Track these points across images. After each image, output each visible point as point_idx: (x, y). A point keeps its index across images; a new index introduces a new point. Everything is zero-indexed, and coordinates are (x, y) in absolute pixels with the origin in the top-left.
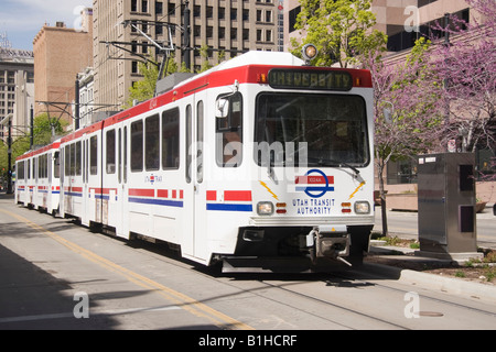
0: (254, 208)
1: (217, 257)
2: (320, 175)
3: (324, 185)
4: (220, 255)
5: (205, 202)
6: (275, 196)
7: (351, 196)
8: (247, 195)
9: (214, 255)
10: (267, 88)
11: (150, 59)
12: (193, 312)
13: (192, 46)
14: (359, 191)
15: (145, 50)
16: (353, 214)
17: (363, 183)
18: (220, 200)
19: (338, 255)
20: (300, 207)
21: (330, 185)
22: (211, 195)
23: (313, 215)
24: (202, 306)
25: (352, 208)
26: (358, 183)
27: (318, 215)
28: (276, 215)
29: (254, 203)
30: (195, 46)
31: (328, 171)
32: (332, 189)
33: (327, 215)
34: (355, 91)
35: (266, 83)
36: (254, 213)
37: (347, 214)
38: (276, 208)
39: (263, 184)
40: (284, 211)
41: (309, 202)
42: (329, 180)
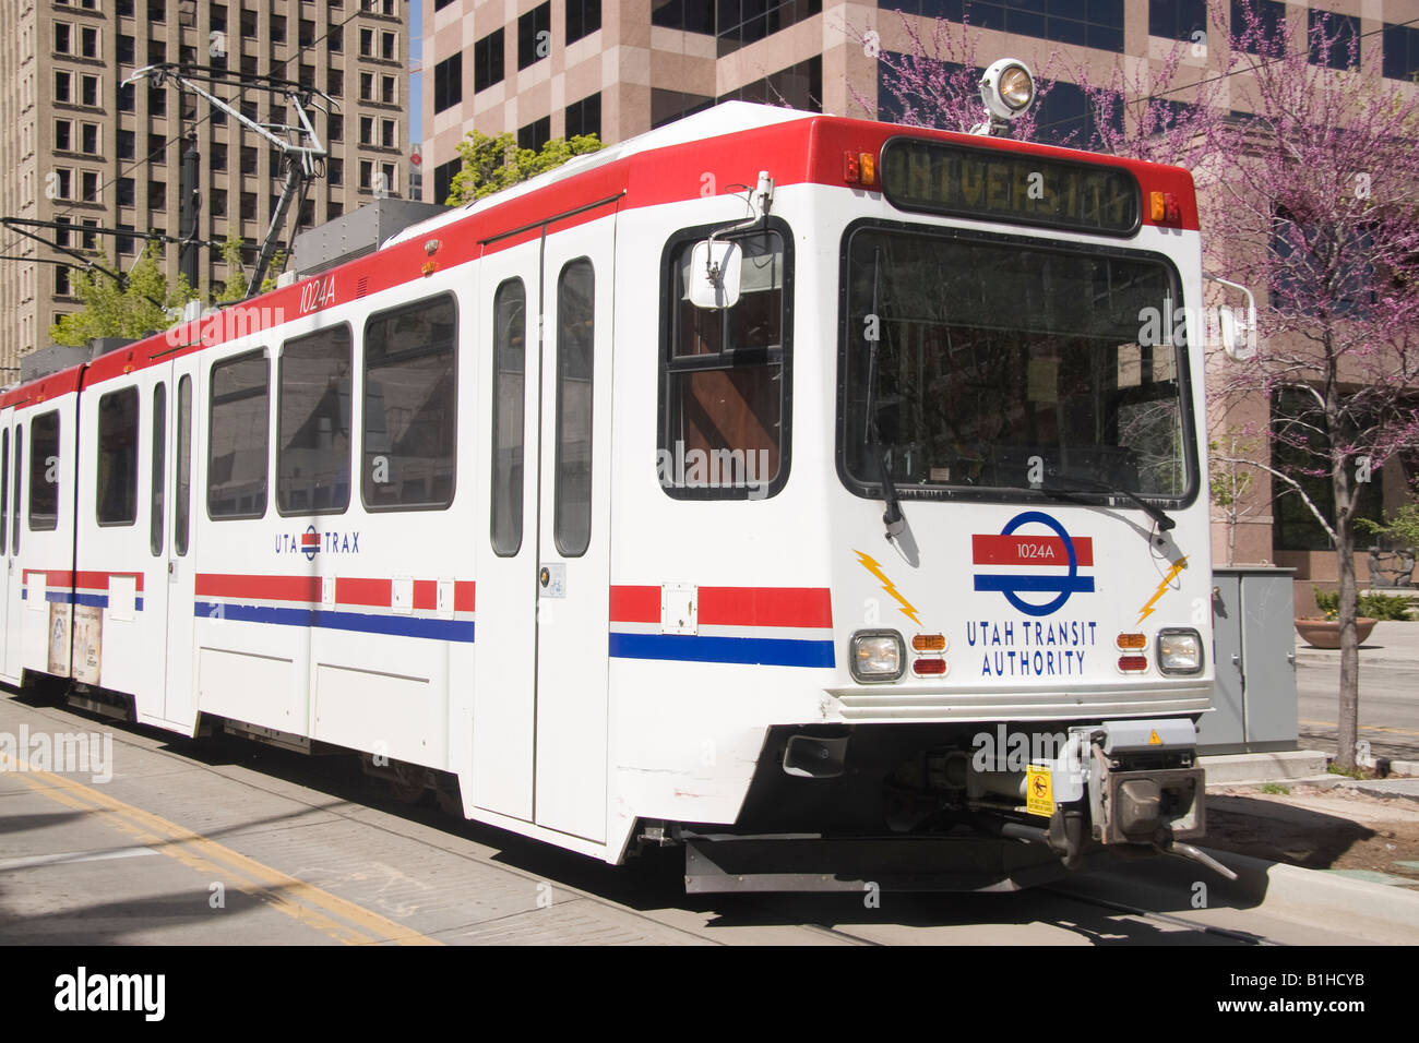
0: (841, 654)
1: (657, 835)
2: (1052, 533)
3: (1062, 571)
4: (670, 827)
5: (600, 626)
6: (909, 610)
7: (1147, 611)
8: (812, 605)
9: (641, 824)
10: (876, 207)
11: (99, 262)
12: (188, 861)
13: (204, 235)
14: (1170, 593)
15: (88, 243)
16: (1151, 675)
17: (1180, 563)
18: (678, 618)
19: (1170, 836)
20: (991, 649)
21: (1082, 571)
22: (635, 601)
23: (1031, 680)
24: (211, 847)
25: (1149, 652)
26: (1166, 564)
27: (1046, 680)
28: (912, 680)
29: (839, 635)
30: (213, 236)
31: (1076, 520)
32: (1087, 585)
33: (1075, 679)
34: (1150, 239)
35: (877, 187)
36: (837, 675)
37: (1134, 677)
38: (913, 656)
39: (869, 563)
40: (937, 667)
41: (1019, 631)
42: (1075, 550)
